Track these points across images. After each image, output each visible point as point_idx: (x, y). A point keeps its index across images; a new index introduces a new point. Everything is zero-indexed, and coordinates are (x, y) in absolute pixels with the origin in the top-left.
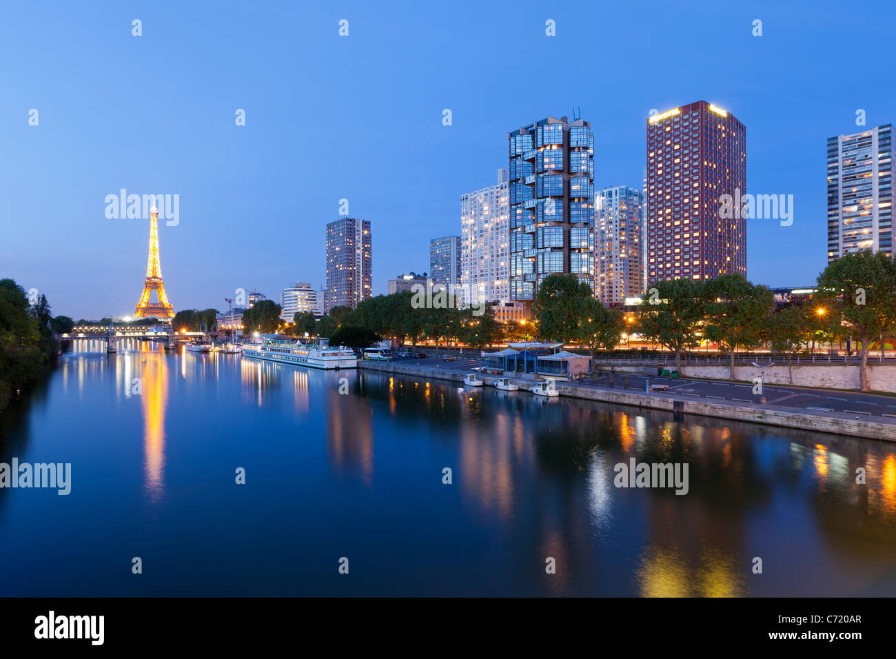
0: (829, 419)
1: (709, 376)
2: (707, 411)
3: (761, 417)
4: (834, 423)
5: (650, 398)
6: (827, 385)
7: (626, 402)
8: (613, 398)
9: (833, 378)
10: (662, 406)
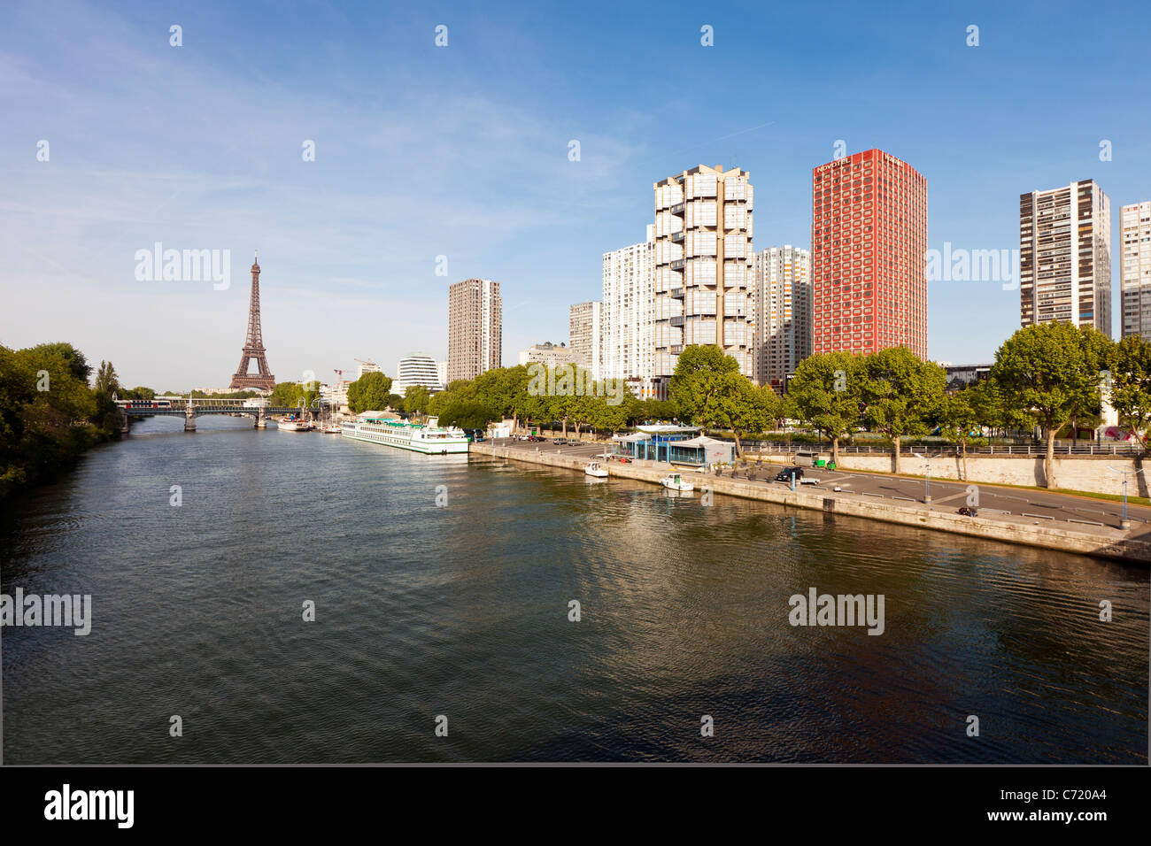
0: (1004, 524)
1: (871, 468)
2: (861, 512)
3: (923, 520)
4: (1010, 528)
5: (796, 495)
6: (1007, 482)
7: (769, 499)
8: (754, 494)
9: (1014, 473)
10: (810, 504)
